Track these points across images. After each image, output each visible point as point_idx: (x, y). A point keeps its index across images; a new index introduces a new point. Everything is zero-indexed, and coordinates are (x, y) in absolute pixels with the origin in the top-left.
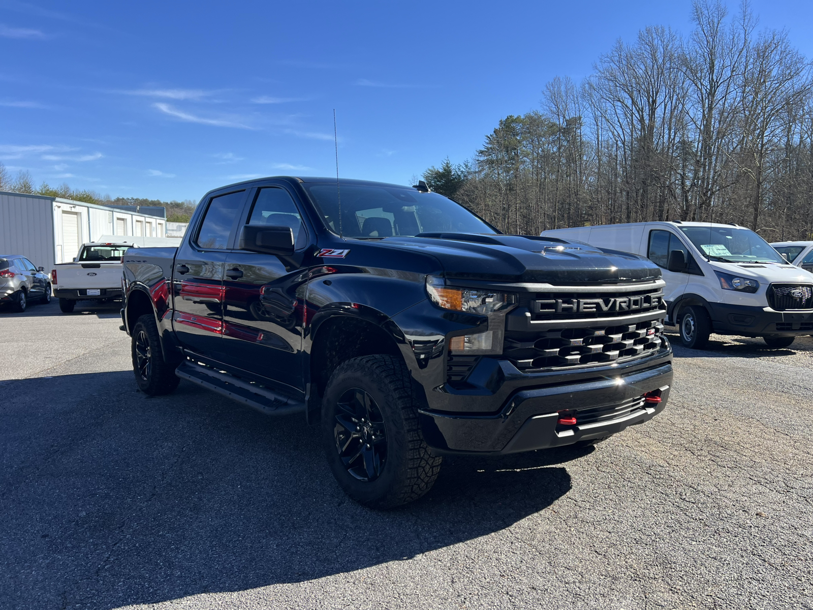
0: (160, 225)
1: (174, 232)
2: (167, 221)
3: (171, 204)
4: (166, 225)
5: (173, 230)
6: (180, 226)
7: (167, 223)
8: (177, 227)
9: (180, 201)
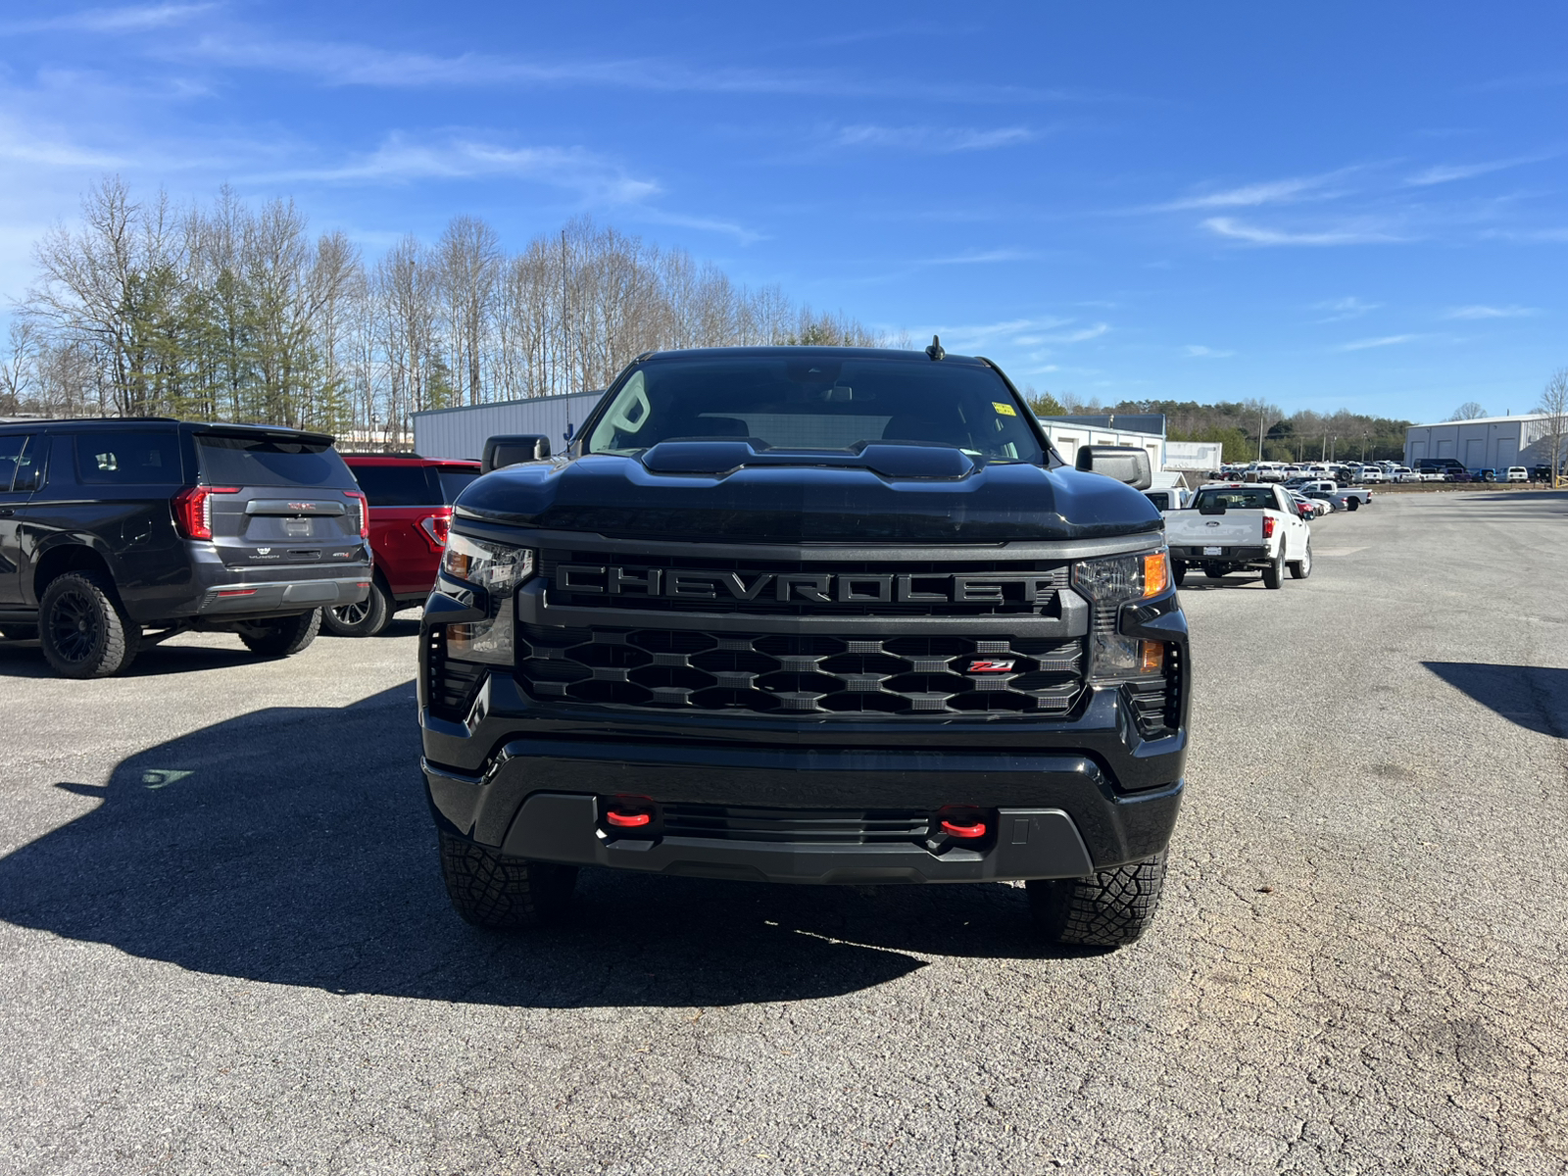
0: (1152, 449)
1: (1193, 461)
2: (1168, 439)
3: (1217, 407)
4: (1164, 448)
5: (1191, 457)
6: (1204, 448)
7: (1167, 444)
8: (1198, 451)
9: (1234, 402)
